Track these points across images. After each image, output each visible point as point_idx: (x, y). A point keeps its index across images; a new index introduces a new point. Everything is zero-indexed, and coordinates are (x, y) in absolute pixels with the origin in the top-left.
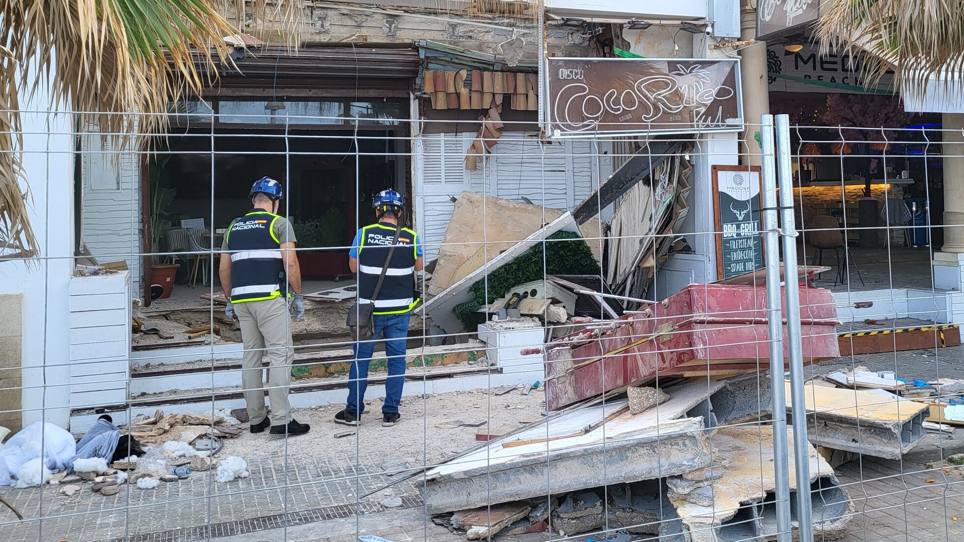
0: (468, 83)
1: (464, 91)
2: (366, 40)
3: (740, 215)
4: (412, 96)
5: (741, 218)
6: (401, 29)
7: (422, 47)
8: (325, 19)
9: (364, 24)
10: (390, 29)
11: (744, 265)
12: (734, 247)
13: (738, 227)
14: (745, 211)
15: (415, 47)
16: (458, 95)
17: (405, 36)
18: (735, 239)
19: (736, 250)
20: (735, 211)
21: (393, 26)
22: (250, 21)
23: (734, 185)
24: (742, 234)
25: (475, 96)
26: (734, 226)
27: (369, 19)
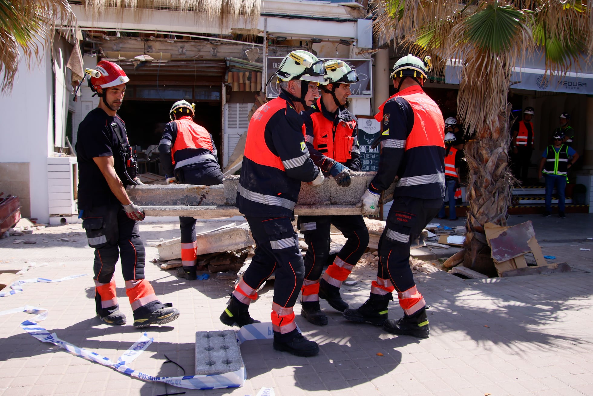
0: (249, 79)
1: (247, 82)
2: (202, 57)
3: (369, 141)
4: (223, 85)
5: (369, 143)
6: (219, 52)
7: (228, 60)
8: (183, 47)
9: (202, 50)
10: (214, 52)
11: (370, 167)
12: (365, 158)
13: (368, 147)
14: (372, 140)
15: (224, 61)
16: (244, 84)
17: (220, 56)
18: (366, 154)
19: (366, 160)
20: (366, 139)
21: (215, 51)
22: (149, 50)
23: (367, 126)
24: (370, 151)
25: (253, 85)
26: (365, 147)
27: (204, 47)
